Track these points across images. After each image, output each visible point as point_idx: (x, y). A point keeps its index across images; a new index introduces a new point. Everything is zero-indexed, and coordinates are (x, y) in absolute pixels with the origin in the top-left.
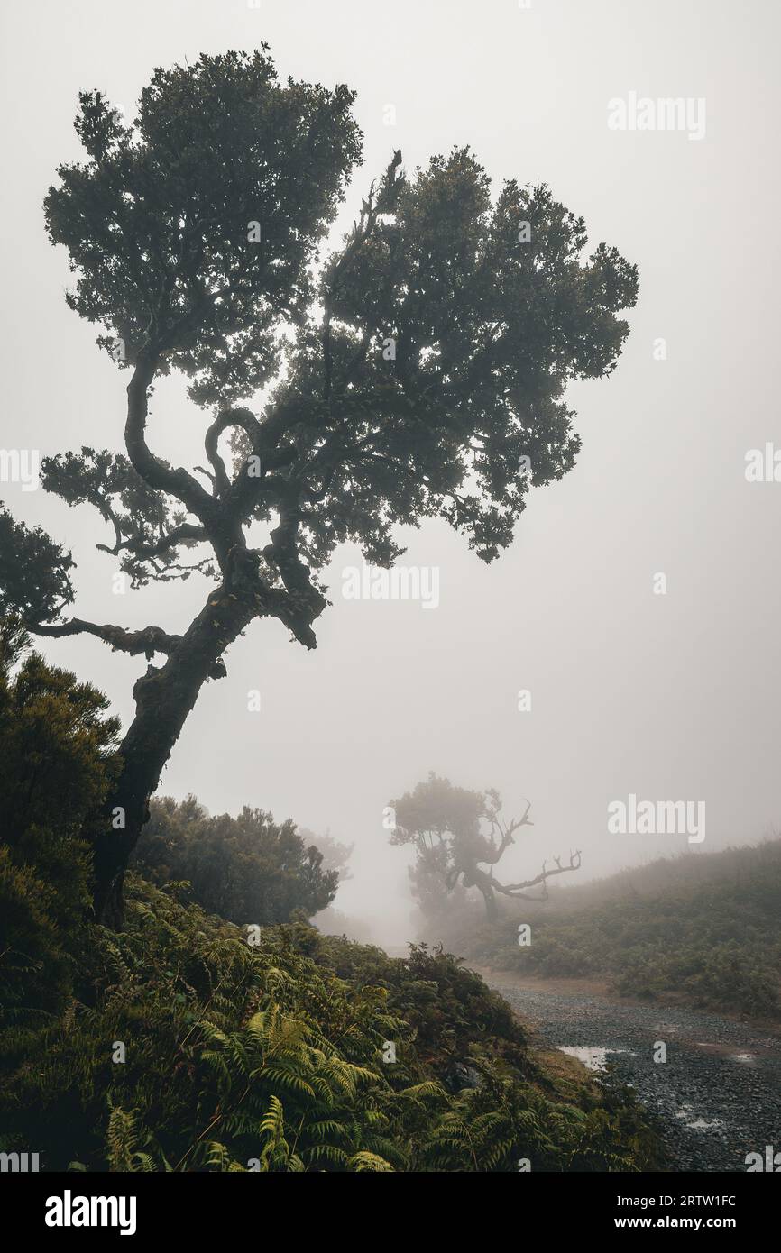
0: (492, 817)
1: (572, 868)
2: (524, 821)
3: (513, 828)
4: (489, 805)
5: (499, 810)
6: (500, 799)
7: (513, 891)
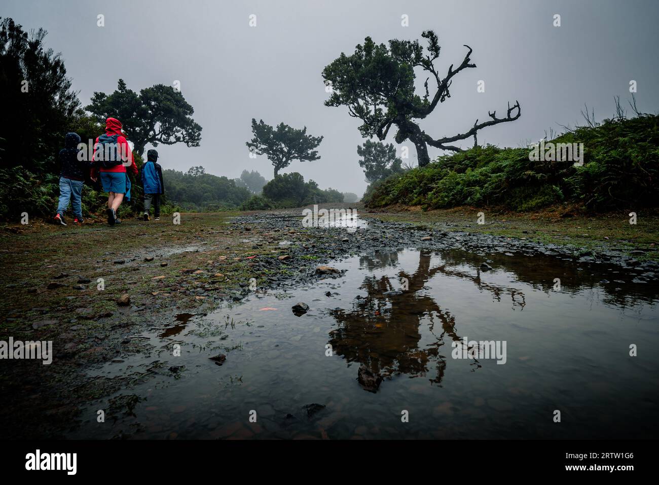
0: (428, 65)
1: (509, 119)
2: (466, 64)
3: (451, 74)
4: (426, 54)
5: (437, 56)
6: (439, 44)
7: (445, 145)
